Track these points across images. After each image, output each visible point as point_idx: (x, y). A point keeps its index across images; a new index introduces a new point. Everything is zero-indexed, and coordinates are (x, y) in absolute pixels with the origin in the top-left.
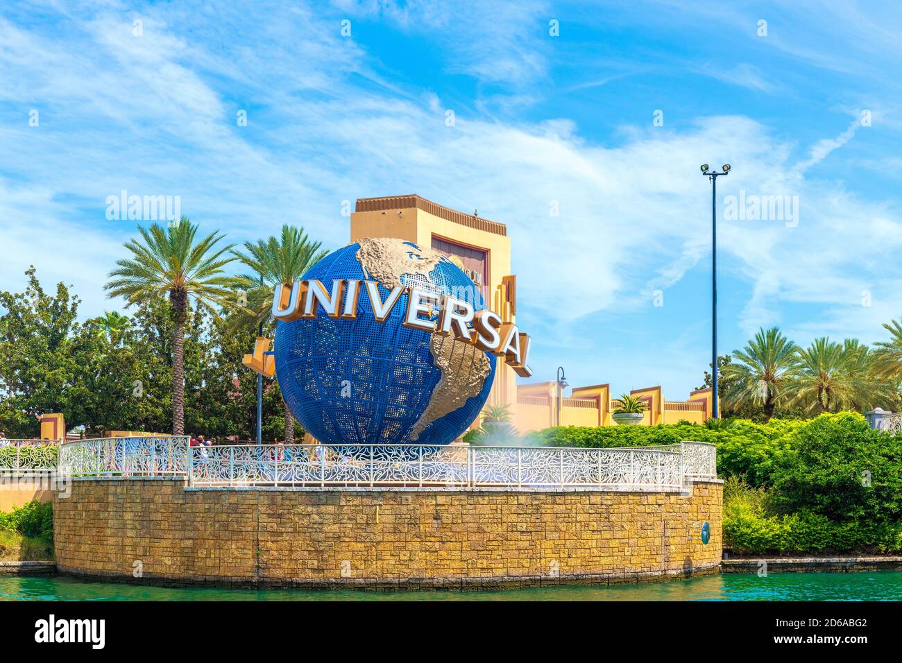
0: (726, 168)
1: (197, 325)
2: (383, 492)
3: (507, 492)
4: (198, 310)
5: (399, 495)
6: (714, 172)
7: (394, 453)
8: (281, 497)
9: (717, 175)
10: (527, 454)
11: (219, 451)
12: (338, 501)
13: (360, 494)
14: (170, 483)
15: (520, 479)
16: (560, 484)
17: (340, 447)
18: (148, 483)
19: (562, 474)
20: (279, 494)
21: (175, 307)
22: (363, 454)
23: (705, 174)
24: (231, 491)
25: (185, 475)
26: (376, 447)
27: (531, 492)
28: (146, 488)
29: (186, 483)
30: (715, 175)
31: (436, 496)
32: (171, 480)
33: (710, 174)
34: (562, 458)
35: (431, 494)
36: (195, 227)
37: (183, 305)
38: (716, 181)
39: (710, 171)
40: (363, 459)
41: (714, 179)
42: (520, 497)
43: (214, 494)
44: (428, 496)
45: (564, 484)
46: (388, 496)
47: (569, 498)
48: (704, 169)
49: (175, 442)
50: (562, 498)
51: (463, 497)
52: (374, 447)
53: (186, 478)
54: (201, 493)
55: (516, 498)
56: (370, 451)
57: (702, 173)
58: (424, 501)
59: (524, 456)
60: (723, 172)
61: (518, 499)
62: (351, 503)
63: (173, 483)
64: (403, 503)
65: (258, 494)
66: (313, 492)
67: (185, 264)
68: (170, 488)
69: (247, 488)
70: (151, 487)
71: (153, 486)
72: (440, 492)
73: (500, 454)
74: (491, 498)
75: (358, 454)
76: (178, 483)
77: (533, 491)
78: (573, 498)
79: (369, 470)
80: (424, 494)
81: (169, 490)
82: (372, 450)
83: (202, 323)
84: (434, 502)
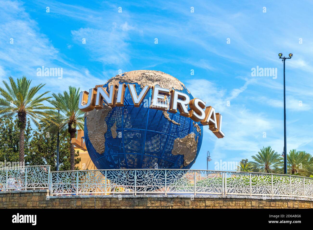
0: (290, 55)
1: (28, 134)
2: (173, 198)
3: (245, 198)
4: (28, 127)
5: (183, 200)
6: (284, 57)
7: (179, 174)
8: (109, 201)
9: (286, 59)
10: (255, 176)
11: (69, 174)
12: (146, 204)
13: (159, 199)
14: (37, 194)
15: (251, 191)
16: (272, 195)
17: (146, 171)
18: (23, 195)
19: (273, 189)
20: (109, 199)
21: (20, 120)
22: (160, 175)
23: (280, 58)
24: (77, 198)
25: (47, 189)
26: (168, 171)
27: (258, 199)
28: (22, 198)
29: (48, 193)
30: (285, 59)
31: (205, 201)
32: (38, 192)
33: (282, 58)
34: (273, 180)
35: (202, 199)
36: (30, 81)
37: (24, 119)
38: (285, 62)
39: (283, 57)
40: (160, 178)
41: (284, 61)
42: (252, 202)
43: (66, 200)
44: (200, 200)
45: (274, 195)
46: (177, 200)
47: (278, 203)
48: (280, 55)
49: (40, 169)
50: (274, 203)
51: (221, 201)
52: (167, 171)
53: (48, 191)
54: (58, 200)
55: (250, 202)
56: (164, 173)
57: (279, 57)
58: (198, 204)
59: (253, 178)
60: (288, 57)
61: (251, 203)
62: (154, 205)
63: (40, 194)
64: (186, 205)
65: (95, 200)
66: (130, 198)
67: (25, 100)
68: (38, 197)
69: (88, 196)
70: (25, 197)
71: (26, 196)
72: (208, 198)
73: (240, 176)
74: (236, 202)
75: (157, 175)
76: (43, 194)
77: (260, 198)
78: (280, 203)
79: (164, 185)
80: (198, 199)
81: (37, 199)
82: (166, 173)
83: (30, 133)
84: (204, 205)
